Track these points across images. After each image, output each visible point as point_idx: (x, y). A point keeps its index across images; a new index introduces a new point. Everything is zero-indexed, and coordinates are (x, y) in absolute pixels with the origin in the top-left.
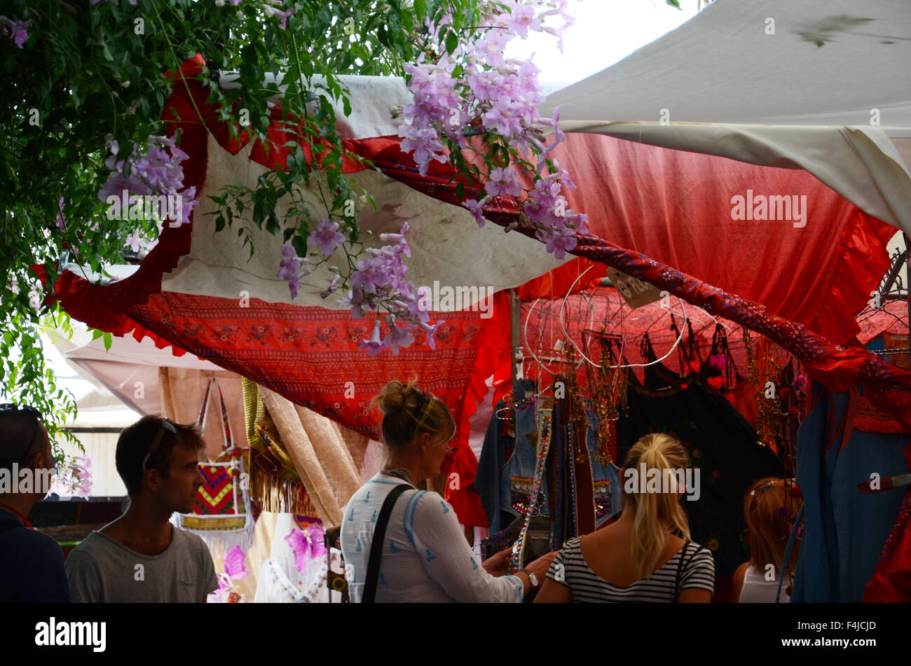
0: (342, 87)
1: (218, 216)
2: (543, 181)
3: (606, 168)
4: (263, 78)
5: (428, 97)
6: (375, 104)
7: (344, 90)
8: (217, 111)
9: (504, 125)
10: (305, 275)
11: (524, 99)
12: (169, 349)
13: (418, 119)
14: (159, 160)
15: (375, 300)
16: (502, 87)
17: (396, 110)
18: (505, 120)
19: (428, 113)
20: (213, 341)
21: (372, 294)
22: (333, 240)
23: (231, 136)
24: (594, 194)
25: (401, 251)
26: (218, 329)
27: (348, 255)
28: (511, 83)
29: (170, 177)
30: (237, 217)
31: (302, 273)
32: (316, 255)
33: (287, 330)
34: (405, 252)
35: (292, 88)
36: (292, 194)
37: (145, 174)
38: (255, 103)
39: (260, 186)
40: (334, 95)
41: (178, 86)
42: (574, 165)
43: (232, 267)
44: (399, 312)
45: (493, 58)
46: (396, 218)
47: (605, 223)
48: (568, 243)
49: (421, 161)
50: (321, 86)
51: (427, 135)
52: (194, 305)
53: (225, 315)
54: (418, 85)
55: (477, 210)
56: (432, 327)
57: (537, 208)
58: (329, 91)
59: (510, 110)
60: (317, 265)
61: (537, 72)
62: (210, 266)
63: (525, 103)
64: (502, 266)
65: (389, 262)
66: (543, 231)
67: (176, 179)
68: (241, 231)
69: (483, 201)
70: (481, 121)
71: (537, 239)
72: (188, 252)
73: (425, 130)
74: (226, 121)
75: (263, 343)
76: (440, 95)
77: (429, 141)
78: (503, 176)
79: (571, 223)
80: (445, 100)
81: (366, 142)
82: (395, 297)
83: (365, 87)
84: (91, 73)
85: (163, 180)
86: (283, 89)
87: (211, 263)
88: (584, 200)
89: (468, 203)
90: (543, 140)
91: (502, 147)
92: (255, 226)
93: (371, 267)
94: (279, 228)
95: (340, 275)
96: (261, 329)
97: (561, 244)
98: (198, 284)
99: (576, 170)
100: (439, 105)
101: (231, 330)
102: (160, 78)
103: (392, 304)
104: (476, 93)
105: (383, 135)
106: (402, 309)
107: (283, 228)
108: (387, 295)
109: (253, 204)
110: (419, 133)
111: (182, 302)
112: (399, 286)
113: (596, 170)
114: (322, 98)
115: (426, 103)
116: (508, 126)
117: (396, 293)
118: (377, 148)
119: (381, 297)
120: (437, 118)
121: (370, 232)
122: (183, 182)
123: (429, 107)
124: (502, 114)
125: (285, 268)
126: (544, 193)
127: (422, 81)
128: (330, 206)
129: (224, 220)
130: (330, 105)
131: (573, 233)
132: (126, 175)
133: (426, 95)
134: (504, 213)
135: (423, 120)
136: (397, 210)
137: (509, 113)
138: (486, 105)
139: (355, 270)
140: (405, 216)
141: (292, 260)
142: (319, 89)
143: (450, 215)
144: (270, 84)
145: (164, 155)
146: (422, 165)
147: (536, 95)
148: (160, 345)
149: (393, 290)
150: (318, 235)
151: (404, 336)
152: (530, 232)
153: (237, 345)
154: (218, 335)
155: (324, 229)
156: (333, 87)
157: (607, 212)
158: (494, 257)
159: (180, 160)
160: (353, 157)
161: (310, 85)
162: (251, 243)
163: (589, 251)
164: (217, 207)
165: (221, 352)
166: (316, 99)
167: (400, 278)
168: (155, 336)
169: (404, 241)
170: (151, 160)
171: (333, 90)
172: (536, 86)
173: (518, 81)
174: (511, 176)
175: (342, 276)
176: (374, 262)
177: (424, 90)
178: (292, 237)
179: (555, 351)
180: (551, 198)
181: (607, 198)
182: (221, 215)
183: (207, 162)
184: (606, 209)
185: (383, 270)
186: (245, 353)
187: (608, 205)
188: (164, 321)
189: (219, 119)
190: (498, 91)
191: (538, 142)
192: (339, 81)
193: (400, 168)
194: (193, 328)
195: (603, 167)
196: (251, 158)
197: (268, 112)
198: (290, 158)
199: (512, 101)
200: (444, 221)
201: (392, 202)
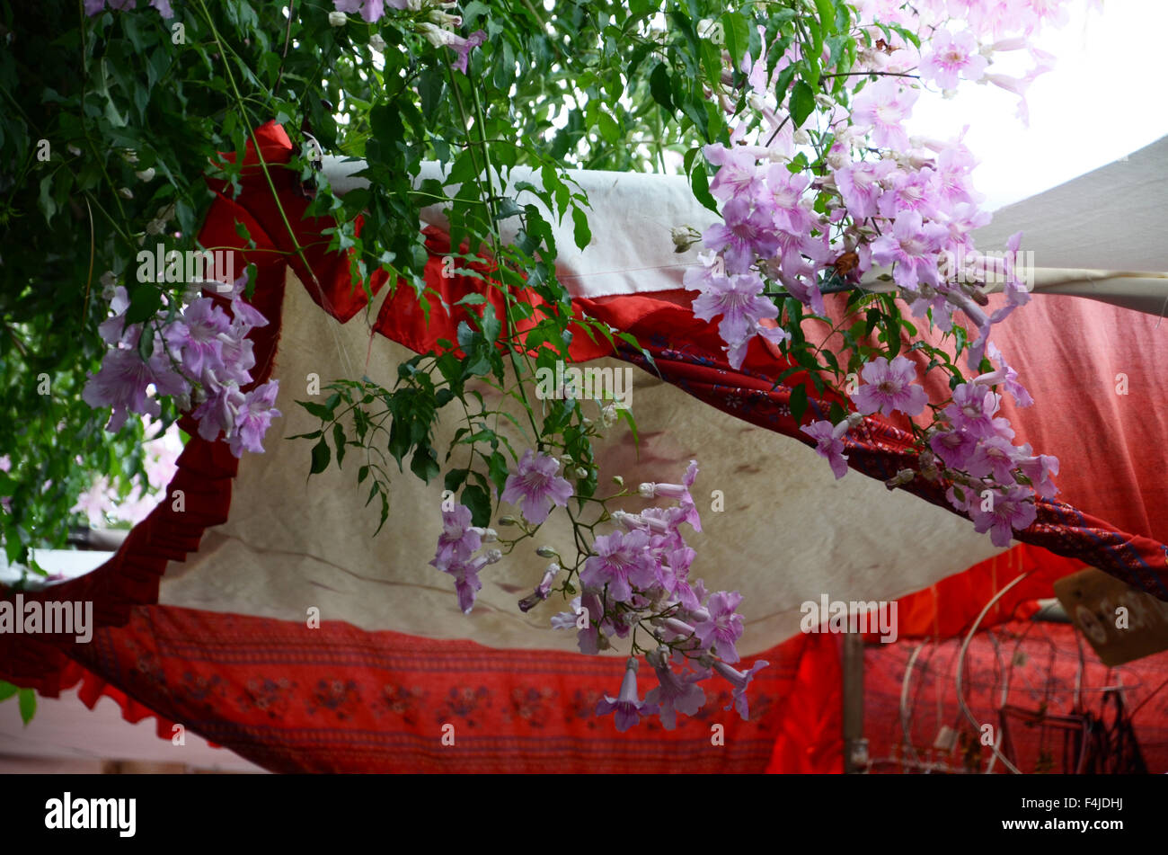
0: (573, 190)
1: (317, 440)
2: (968, 387)
3: (1091, 367)
4: (416, 170)
5: (752, 210)
6: (627, 228)
7: (577, 196)
8: (326, 232)
9: (907, 267)
10: (489, 562)
11: (947, 218)
12: (150, 724)
13: (730, 253)
14: (209, 325)
15: (628, 616)
16: (902, 193)
17: (683, 236)
18: (910, 258)
19: (752, 241)
20: (240, 708)
21: (621, 604)
22: (548, 493)
23: (353, 282)
24: (1064, 419)
25: (683, 519)
26: (253, 686)
27: (576, 526)
28: (923, 184)
29: (230, 362)
30: (356, 444)
31: (482, 560)
32: (513, 522)
33: (390, 690)
34: (690, 520)
35: (470, 190)
36: (464, 402)
37: (177, 354)
38: (400, 218)
39: (403, 385)
40: (555, 206)
41: (252, 180)
42: (1023, 358)
43: (303, 555)
44: (677, 642)
45: (886, 135)
46: (650, 459)
47: (1087, 480)
48: (1019, 513)
49: (734, 337)
50: (530, 188)
51: (748, 288)
52: (204, 636)
53: (267, 656)
54: (733, 187)
55: (833, 442)
56: (744, 674)
57: (956, 440)
58: (545, 197)
59: (919, 237)
60: (514, 543)
61: (973, 166)
62: (260, 551)
63: (950, 225)
64: (851, 565)
65: (659, 539)
66: (964, 489)
67: (239, 366)
68: (364, 473)
69: (844, 424)
70: (856, 259)
71: (949, 507)
72: (223, 520)
73: (744, 276)
74: (344, 251)
75: (341, 717)
76: (775, 207)
77: (751, 299)
78: (889, 375)
79: (1023, 474)
80: (786, 215)
81: (606, 302)
82: (669, 612)
83: (607, 194)
84: (78, 152)
85: (215, 367)
86: (451, 191)
87: (262, 545)
88: (1044, 430)
89: (813, 429)
90: (983, 301)
91: (886, 318)
92: (393, 462)
93: (622, 549)
94: (438, 467)
95: (561, 563)
96: (337, 687)
97: (1004, 516)
98: (229, 589)
99: (1029, 370)
100: (773, 228)
101: (277, 687)
102: (217, 162)
103: (662, 624)
104: (849, 202)
105: (640, 289)
106: (682, 637)
107: (446, 468)
108: (652, 608)
109: (391, 418)
110: (733, 282)
111: (181, 627)
112: (677, 588)
113: (1070, 370)
114: (531, 210)
115: (747, 222)
116: (914, 270)
117: (671, 604)
118: (631, 314)
119: (641, 610)
120: (770, 253)
121: (620, 478)
122: (252, 372)
123: (752, 230)
124: (902, 246)
125: (449, 547)
126: (970, 412)
127: (741, 177)
128: (540, 428)
129: (327, 450)
130: (548, 226)
131: (1030, 492)
132: (144, 353)
133: (747, 206)
134: (881, 452)
135: (739, 255)
136: (652, 442)
137: (916, 244)
138: (868, 228)
139: (589, 554)
140: (666, 456)
141: (464, 531)
142: (525, 193)
143: (756, 456)
144: (427, 181)
145: (219, 316)
146: (736, 347)
147: (973, 210)
148: (132, 716)
149: (665, 597)
150: (519, 482)
151: (685, 692)
152: (933, 492)
153: (289, 719)
154: (250, 697)
155: (531, 469)
156: (554, 191)
157: (1090, 457)
158: (836, 547)
159: (249, 327)
160: (594, 329)
161: (503, 185)
162: (384, 496)
163: (1054, 534)
164: (314, 423)
165: (256, 733)
166: (519, 213)
167: (679, 572)
168: (123, 696)
169: (688, 499)
170: (195, 324)
171: (553, 197)
172: (970, 192)
173: (935, 183)
174: (904, 376)
175: (563, 567)
176: (628, 539)
177: (744, 197)
178: (462, 487)
179: (936, 750)
180: (985, 420)
181: (1090, 429)
182: (323, 439)
183: (279, 337)
184: (1088, 451)
185: (647, 556)
186: (305, 735)
187: (1093, 445)
188: (143, 666)
189: (332, 247)
190: (896, 200)
191: (972, 305)
192: (568, 177)
193: (673, 357)
194: (202, 681)
195: (1085, 365)
196: (376, 329)
197: (422, 239)
198: (464, 329)
199: (925, 222)
200: (743, 469)
201: (643, 427)
